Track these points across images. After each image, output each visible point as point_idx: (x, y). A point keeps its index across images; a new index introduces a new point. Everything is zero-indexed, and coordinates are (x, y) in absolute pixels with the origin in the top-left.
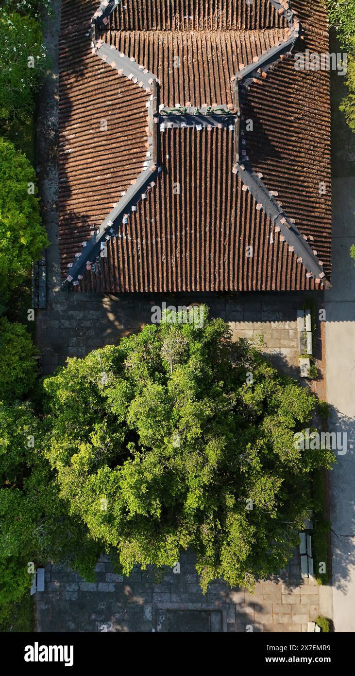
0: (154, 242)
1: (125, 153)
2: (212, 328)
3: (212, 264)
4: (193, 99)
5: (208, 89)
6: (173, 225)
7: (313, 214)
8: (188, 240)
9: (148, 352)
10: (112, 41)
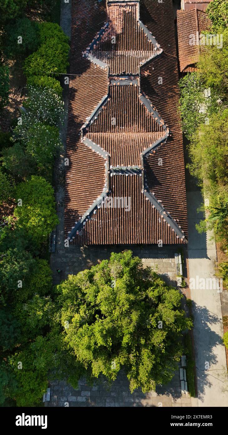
0: (107, 222)
1: (95, 184)
2: (134, 261)
3: (134, 232)
4: (124, 163)
5: (130, 158)
6: (116, 214)
7: (178, 209)
8: (123, 221)
9: (104, 274)
10: (90, 137)
